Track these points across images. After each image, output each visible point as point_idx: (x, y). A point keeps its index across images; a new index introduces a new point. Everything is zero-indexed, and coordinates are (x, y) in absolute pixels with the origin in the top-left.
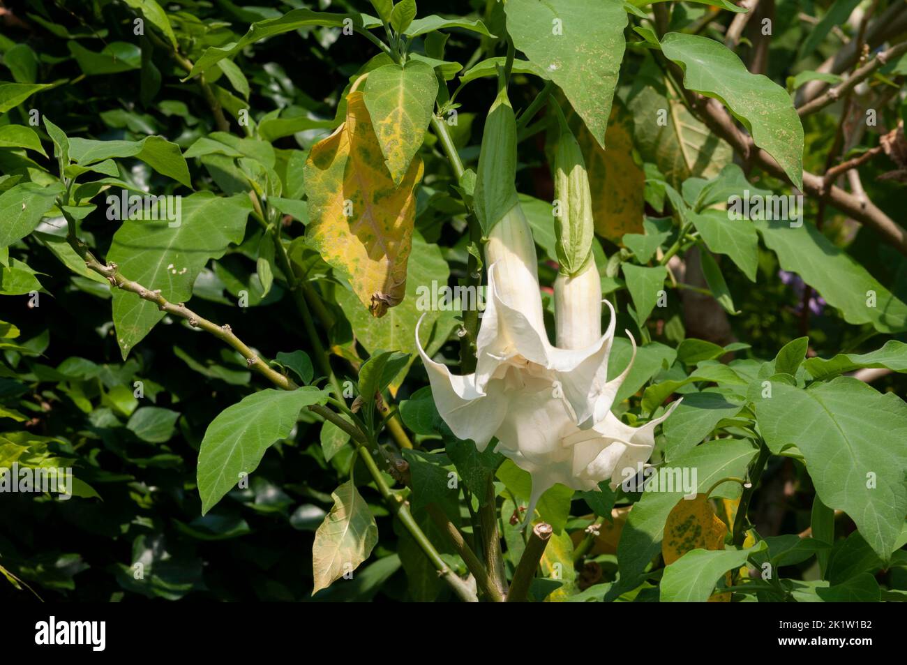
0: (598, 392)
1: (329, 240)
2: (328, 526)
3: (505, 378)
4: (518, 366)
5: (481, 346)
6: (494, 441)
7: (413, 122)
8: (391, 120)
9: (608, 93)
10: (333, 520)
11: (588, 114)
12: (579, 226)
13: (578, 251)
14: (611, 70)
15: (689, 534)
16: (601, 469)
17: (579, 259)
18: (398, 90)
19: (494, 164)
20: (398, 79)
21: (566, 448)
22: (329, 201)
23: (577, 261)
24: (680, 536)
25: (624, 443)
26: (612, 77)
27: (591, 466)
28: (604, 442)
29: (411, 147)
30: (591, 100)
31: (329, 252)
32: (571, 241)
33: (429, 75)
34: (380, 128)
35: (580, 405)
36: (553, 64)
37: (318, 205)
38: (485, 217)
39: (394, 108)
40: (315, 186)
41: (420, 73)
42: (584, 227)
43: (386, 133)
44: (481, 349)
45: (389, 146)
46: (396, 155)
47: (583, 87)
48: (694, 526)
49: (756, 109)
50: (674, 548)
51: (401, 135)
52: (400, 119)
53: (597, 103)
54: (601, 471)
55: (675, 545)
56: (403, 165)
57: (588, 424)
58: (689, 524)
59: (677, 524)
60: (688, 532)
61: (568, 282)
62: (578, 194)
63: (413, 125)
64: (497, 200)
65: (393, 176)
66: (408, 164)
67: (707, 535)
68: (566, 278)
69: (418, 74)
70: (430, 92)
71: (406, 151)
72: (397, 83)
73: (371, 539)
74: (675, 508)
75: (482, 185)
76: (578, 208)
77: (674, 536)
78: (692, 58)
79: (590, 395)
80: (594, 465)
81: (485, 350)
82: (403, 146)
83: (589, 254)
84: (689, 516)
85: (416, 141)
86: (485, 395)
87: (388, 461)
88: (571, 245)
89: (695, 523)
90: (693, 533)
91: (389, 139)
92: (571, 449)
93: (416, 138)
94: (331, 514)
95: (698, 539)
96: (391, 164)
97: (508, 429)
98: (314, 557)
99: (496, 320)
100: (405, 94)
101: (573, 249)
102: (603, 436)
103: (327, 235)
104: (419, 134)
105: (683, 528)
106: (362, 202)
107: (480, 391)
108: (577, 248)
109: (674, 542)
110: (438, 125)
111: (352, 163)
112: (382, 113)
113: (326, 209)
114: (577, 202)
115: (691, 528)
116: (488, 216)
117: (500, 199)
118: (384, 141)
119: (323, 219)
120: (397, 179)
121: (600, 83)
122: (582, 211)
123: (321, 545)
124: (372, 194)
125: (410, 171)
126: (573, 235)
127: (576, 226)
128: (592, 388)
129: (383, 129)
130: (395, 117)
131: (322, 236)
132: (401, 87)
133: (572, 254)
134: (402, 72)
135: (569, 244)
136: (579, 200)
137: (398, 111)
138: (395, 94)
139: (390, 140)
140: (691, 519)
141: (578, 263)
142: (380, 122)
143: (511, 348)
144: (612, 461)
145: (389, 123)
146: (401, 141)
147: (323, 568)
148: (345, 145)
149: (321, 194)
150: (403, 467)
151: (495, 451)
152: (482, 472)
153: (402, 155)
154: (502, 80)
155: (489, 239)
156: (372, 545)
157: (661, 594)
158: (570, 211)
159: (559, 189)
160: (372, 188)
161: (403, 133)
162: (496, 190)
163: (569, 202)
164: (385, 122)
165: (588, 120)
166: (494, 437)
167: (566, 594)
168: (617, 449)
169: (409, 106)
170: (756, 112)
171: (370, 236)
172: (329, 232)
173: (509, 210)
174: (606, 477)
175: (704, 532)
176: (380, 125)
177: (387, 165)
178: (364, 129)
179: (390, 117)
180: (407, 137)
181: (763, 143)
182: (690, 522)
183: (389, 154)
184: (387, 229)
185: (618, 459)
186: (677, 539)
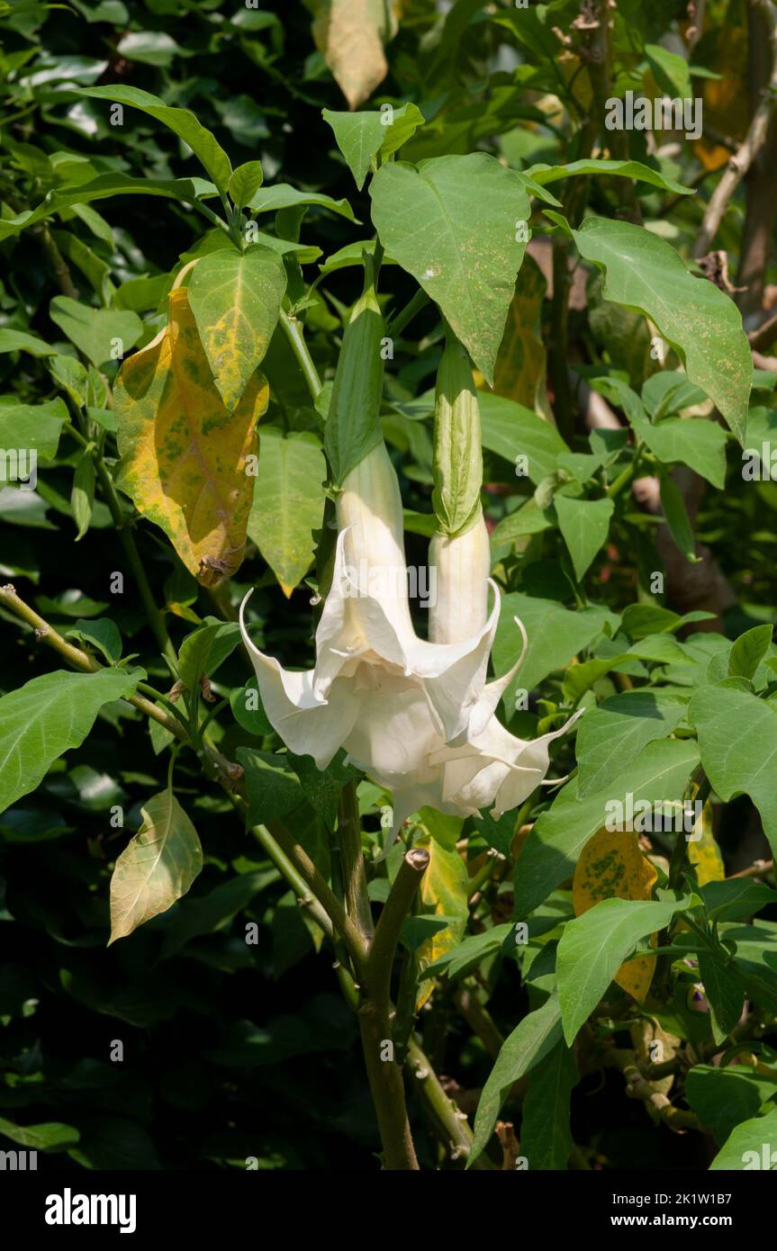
0: (474, 701)
1: (144, 483)
2: (133, 852)
3: (354, 678)
4: (371, 661)
5: (322, 640)
6: (342, 753)
7: (253, 328)
8: (224, 326)
9: (500, 312)
10: (141, 843)
11: (474, 339)
12: (463, 470)
13: (460, 503)
14: (505, 280)
15: (609, 874)
16: (478, 793)
17: (462, 514)
18: (235, 284)
19: (352, 388)
20: (235, 269)
21: (434, 767)
22: (144, 431)
23: (459, 517)
24: (597, 876)
25: (509, 766)
26: (506, 290)
27: (466, 788)
28: (483, 762)
29: (250, 362)
30: (478, 319)
31: (145, 499)
32: (453, 489)
33: (276, 264)
34: (208, 336)
35: (450, 716)
36: (430, 269)
37: (131, 436)
38: (338, 459)
39: (228, 308)
40: (127, 411)
41: (264, 262)
42: (471, 471)
43: (218, 343)
44: (322, 643)
45: (221, 360)
46: (230, 371)
47: (468, 301)
48: (615, 865)
49: (694, 329)
50: (588, 891)
51: (236, 345)
52: (236, 323)
53: (486, 325)
54: (480, 795)
55: (590, 887)
56: (238, 385)
57: (462, 740)
58: (608, 861)
59: (593, 861)
60: (608, 871)
61: (447, 544)
62: (464, 427)
63: (253, 331)
64: (354, 437)
65: (225, 400)
66: (245, 384)
67: (631, 878)
68: (444, 539)
69: (262, 262)
70: (277, 286)
71: (242, 366)
72: (234, 274)
73: (192, 868)
74: (593, 839)
75: (337, 416)
76: (463, 446)
77: (589, 876)
78: (617, 254)
79: (464, 704)
80: (471, 788)
81: (327, 644)
82: (239, 360)
83: (475, 507)
84: (610, 850)
85: (255, 354)
86: (326, 703)
87: (216, 765)
88: (452, 495)
89: (617, 860)
90: (613, 874)
91: (220, 351)
92: (441, 767)
93: (256, 350)
94: (139, 836)
95: (621, 882)
96: (222, 383)
97: (360, 738)
98: (111, 895)
99: (343, 606)
100: (244, 289)
101: (453, 501)
102: (482, 754)
103: (141, 475)
104: (260, 345)
105: (601, 866)
106: (187, 432)
107: (320, 698)
108: (459, 499)
109: (588, 883)
110: (290, 327)
111: (175, 380)
112: (212, 315)
113: (140, 441)
114: (462, 438)
115: (612, 866)
116: (342, 458)
117: (357, 437)
118: (213, 352)
119: (136, 453)
120: (230, 404)
121: (491, 297)
122: (468, 449)
123: (122, 879)
124: (201, 422)
125: (248, 394)
126: (454, 483)
127: (460, 469)
128: (467, 696)
129: (213, 337)
130: (229, 321)
131: (135, 476)
132: (239, 280)
133: (452, 507)
134: (242, 260)
135: (449, 493)
136: (465, 434)
137: (233, 314)
138: (230, 289)
139: (222, 351)
140: (612, 855)
141: (460, 519)
142: (210, 328)
143: (360, 640)
144: (493, 784)
145: (221, 329)
146: (236, 353)
147: (123, 910)
148: (166, 356)
149: (134, 421)
150: (237, 773)
151: (345, 763)
152: (332, 788)
153: (237, 371)
154: (369, 274)
155: (343, 489)
156: (193, 875)
157: (557, 960)
158: (452, 448)
159: (440, 419)
160: (200, 415)
161: (239, 343)
162: (354, 424)
163: (452, 438)
164: (215, 328)
165: (473, 348)
166: (341, 748)
167: (454, 938)
168: (499, 770)
169: (249, 307)
170: (695, 333)
171: (197, 478)
172: (144, 471)
173: (370, 451)
174: (487, 802)
175: (628, 873)
176: (209, 333)
177: (217, 386)
178: (191, 336)
179: (224, 320)
180: (244, 348)
181: (699, 378)
182: (610, 858)
183: (220, 370)
184: (220, 470)
185: (501, 782)
186: (593, 880)
